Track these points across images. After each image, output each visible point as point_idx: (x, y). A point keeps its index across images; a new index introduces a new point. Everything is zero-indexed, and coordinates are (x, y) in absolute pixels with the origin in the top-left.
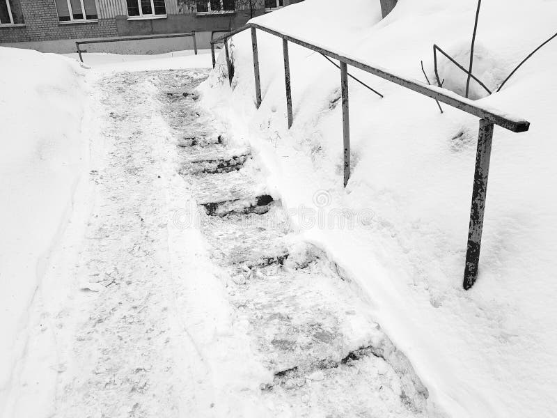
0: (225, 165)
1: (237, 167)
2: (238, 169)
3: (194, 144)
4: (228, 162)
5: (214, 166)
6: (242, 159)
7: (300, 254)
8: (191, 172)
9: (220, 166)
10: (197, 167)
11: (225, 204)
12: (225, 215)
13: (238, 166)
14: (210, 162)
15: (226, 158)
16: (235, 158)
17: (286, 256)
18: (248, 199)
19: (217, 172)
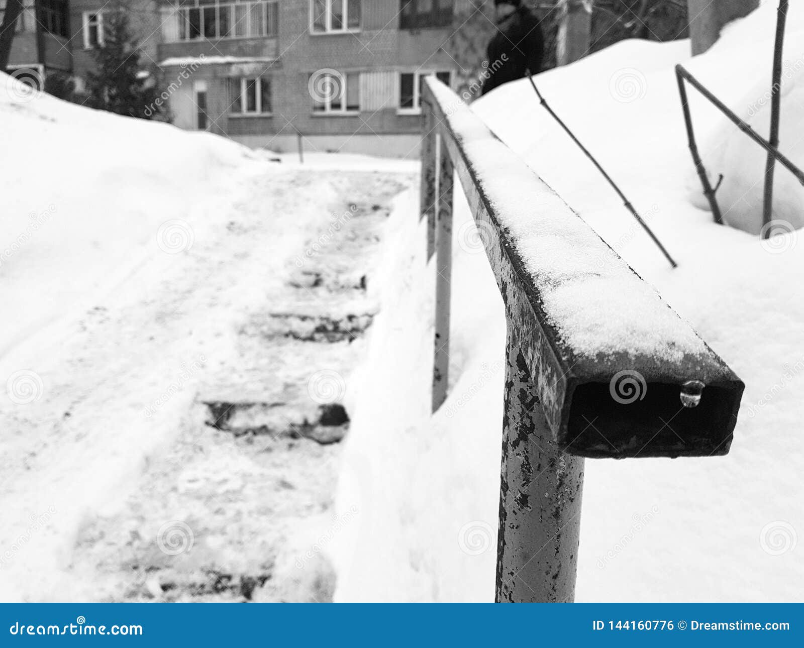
0: (330, 327)
1: (352, 334)
2: (351, 340)
3: (317, 283)
4: (336, 325)
5: (308, 327)
6: (362, 322)
7: (297, 581)
8: (262, 332)
9: (321, 329)
10: (277, 325)
11: (252, 410)
12: (246, 433)
13: (354, 334)
14: (304, 318)
15: (335, 317)
16: (351, 318)
17: (264, 579)
18: (302, 407)
19: (311, 339)
